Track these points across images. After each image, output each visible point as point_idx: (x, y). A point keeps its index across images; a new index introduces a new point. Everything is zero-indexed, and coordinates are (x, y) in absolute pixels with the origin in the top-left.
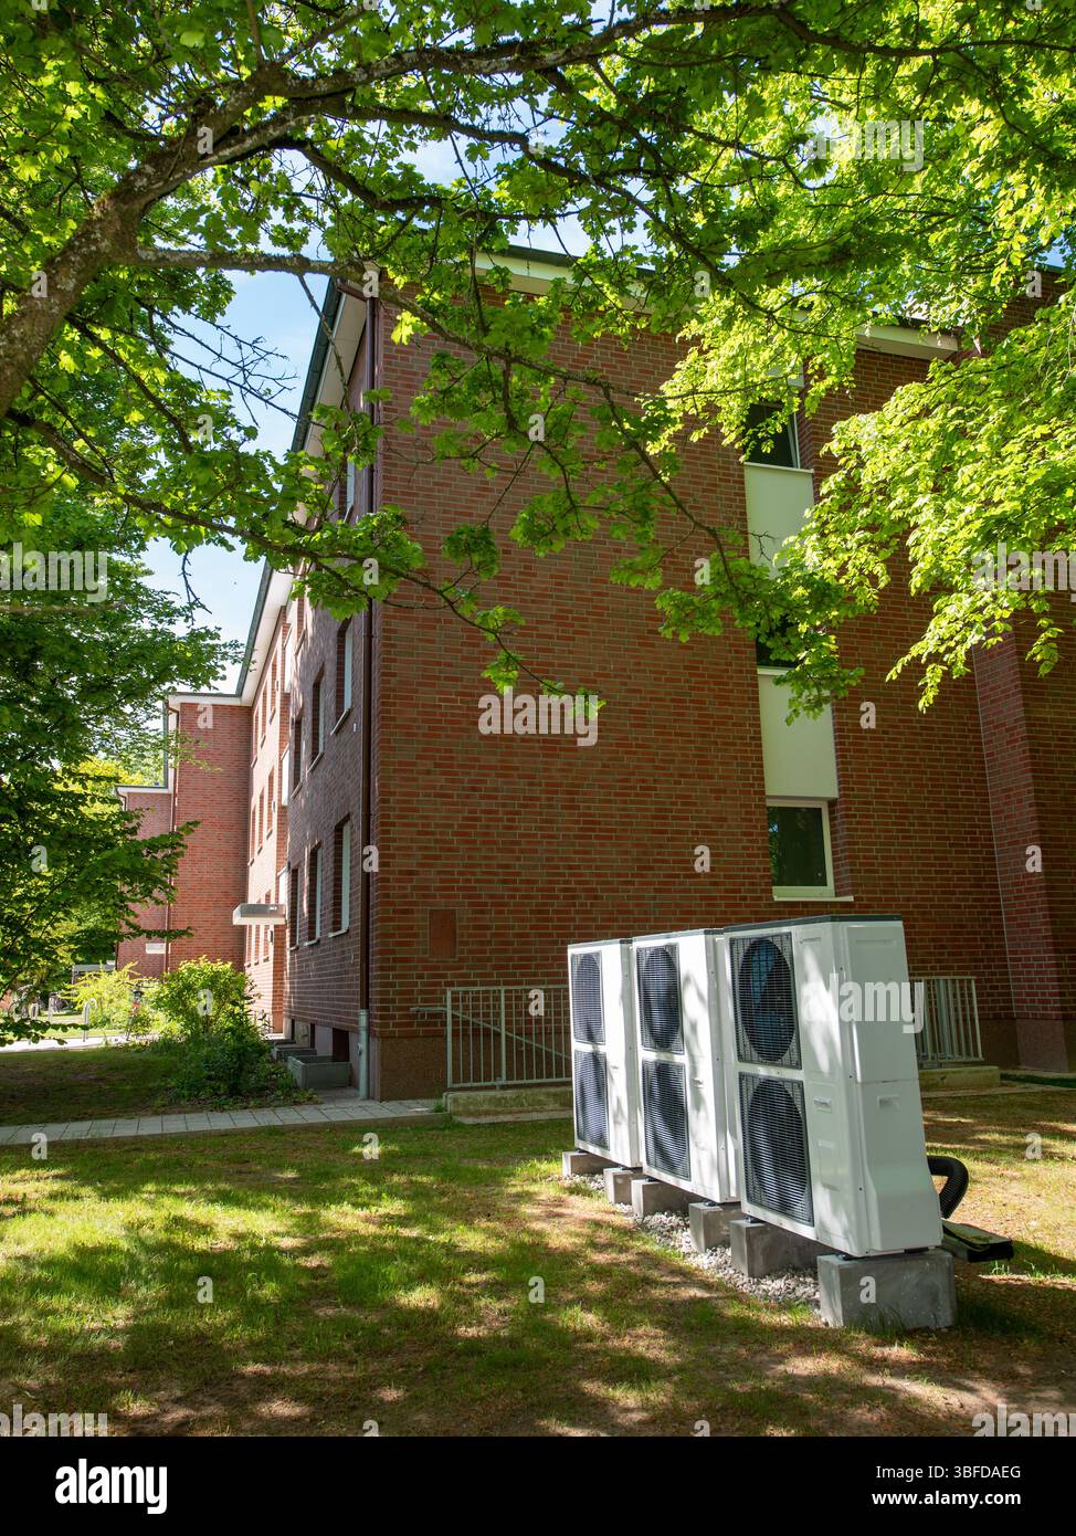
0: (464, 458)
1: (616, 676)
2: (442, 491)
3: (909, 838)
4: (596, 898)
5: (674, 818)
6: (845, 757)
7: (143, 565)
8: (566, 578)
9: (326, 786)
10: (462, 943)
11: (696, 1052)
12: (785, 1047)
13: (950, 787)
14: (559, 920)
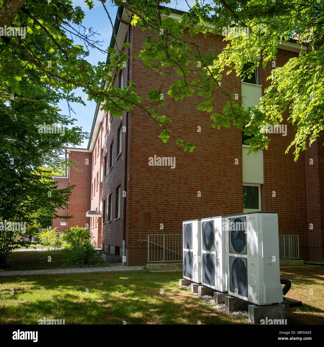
0: (154, 67)
1: (200, 146)
2: (150, 87)
3: (283, 196)
4: (192, 210)
5: (216, 188)
6: (266, 172)
7: (58, 107)
8: (187, 115)
9: (114, 176)
10: (153, 222)
11: (218, 250)
12: (243, 249)
13: (296, 182)
14: (182, 216)
